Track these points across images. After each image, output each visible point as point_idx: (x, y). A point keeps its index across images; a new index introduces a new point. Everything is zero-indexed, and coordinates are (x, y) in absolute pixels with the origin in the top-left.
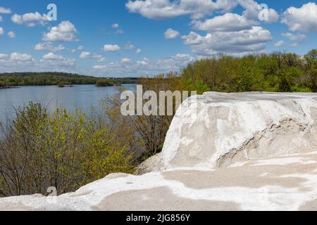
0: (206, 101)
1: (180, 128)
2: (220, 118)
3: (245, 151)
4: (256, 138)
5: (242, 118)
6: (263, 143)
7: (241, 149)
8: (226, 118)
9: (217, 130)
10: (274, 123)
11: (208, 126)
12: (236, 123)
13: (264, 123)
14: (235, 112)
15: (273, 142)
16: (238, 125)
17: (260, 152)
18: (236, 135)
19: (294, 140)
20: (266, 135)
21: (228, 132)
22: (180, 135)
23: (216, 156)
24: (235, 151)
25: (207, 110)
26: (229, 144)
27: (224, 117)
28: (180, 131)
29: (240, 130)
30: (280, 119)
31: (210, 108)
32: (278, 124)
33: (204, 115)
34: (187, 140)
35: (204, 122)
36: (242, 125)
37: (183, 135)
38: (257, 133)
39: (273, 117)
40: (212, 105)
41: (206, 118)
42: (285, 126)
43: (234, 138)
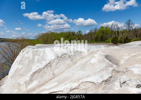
0: (32, 48)
1: (19, 60)
2: (37, 55)
3: (46, 69)
4: (51, 63)
5: (46, 55)
6: (54, 64)
7: (44, 68)
8: (40, 55)
9: (34, 61)
10: (59, 56)
11: (31, 59)
12: (43, 57)
13: (55, 56)
14: (44, 52)
15: (58, 63)
16: (44, 58)
17: (52, 68)
18: (42, 62)
19: (66, 62)
20: (55, 61)
21: (39, 61)
22: (18, 64)
23: (31, 73)
24: (40, 70)
25: (32, 52)
26: (38, 67)
27: (39, 55)
28: (19, 62)
29: (44, 60)
30: (61, 54)
31: (33, 51)
32: (60, 56)
33: (31, 54)
34: (21, 66)
35: (29, 57)
36: (45, 58)
37: (19, 64)
38: (52, 60)
39: (58, 53)
40: (35, 50)
41: (31, 55)
42: (63, 57)
43: (41, 64)
